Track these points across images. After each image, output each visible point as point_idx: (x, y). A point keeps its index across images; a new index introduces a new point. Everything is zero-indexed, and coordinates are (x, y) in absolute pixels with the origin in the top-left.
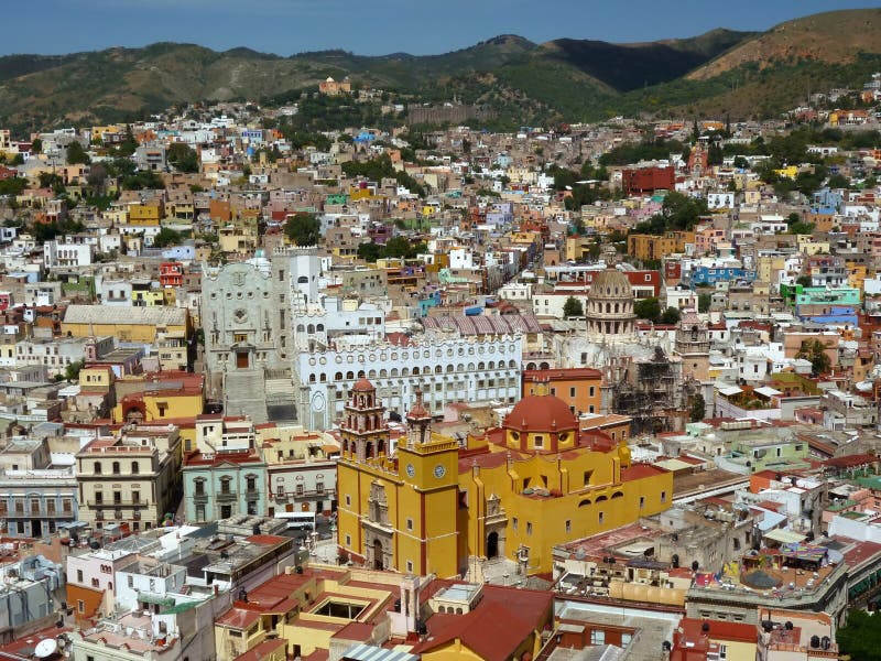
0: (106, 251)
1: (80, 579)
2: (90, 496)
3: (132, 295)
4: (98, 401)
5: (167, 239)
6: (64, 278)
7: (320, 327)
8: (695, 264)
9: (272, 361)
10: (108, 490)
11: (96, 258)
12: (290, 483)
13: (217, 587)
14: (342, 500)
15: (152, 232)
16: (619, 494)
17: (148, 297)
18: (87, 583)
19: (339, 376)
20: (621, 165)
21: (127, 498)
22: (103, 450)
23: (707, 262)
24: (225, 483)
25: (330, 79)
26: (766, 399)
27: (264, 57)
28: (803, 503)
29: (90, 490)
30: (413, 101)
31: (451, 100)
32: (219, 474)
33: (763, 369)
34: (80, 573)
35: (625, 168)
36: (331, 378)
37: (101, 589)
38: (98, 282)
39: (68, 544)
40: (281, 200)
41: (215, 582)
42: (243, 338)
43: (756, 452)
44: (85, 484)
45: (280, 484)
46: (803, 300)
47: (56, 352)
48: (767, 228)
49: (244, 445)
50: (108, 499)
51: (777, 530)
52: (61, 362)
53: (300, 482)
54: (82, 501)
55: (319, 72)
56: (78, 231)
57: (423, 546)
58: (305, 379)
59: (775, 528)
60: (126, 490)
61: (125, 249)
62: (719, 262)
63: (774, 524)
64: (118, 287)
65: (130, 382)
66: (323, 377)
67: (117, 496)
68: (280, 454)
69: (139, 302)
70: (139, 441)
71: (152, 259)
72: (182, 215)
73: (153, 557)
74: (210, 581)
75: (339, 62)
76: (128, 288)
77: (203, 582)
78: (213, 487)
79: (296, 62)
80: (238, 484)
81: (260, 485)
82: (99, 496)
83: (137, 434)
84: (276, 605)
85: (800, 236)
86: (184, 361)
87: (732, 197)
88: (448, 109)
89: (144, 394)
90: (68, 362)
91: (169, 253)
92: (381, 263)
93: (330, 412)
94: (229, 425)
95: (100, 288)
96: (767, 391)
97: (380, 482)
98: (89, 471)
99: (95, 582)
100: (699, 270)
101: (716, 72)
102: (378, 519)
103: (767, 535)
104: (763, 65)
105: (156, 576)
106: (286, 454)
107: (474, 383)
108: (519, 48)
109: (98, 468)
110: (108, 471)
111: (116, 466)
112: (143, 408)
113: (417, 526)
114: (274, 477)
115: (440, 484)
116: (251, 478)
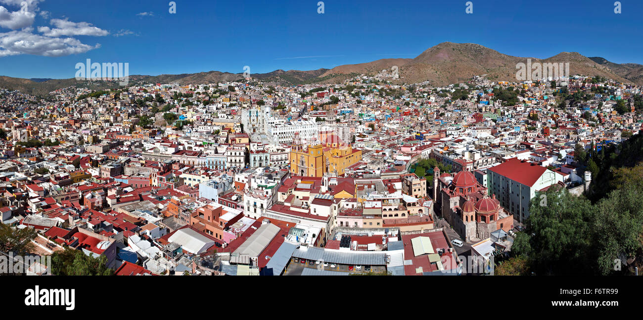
0: (219, 107)
1: (239, 180)
2: (229, 161)
3: (226, 117)
4: (225, 139)
5: (231, 105)
6: (210, 113)
7: (273, 123)
9: (261, 130)
10: (233, 159)
11: (217, 109)
12: (275, 157)
13: (278, 182)
14: (292, 161)
15: (228, 104)
17: (230, 117)
18: (241, 181)
19: (280, 133)
21: (238, 161)
22: (232, 149)
23: (343, 109)
24: (260, 158)
29: (229, 159)
32: (259, 155)
34: (239, 179)
35: (316, 93)
36: (278, 134)
37: (244, 183)
38: (218, 114)
40: (253, 98)
41: (276, 181)
42: (254, 125)
44: (228, 157)
45: (273, 158)
46: (364, 116)
47: (213, 128)
49: (262, 149)
50: (233, 161)
53: (277, 157)
54: (227, 161)
56: (213, 103)
57: (316, 170)
58: (272, 134)
60: (238, 159)
61: (223, 107)
64: (223, 115)
66: (276, 133)
67: (236, 160)
69: (228, 118)
70: (237, 148)
71: (229, 109)
72: (234, 100)
73: (257, 175)
76: (225, 115)
77: (273, 181)
78: (258, 159)
80: (263, 158)
81: (268, 158)
82: (231, 160)
83: (237, 146)
84: (291, 186)
86: (240, 131)
89: (235, 137)
90: (215, 130)
91: (233, 108)
92: (278, 110)
94: (259, 144)
95: (219, 115)
97: (303, 156)
98: (229, 154)
99: (243, 181)
100: (342, 111)
102: (303, 165)
104: (333, 75)
108: (282, 72)
109: (231, 153)
110: (233, 154)
111: (235, 153)
112: (235, 140)
113: (314, 165)
114: (271, 156)
115: (319, 155)
116: (266, 156)
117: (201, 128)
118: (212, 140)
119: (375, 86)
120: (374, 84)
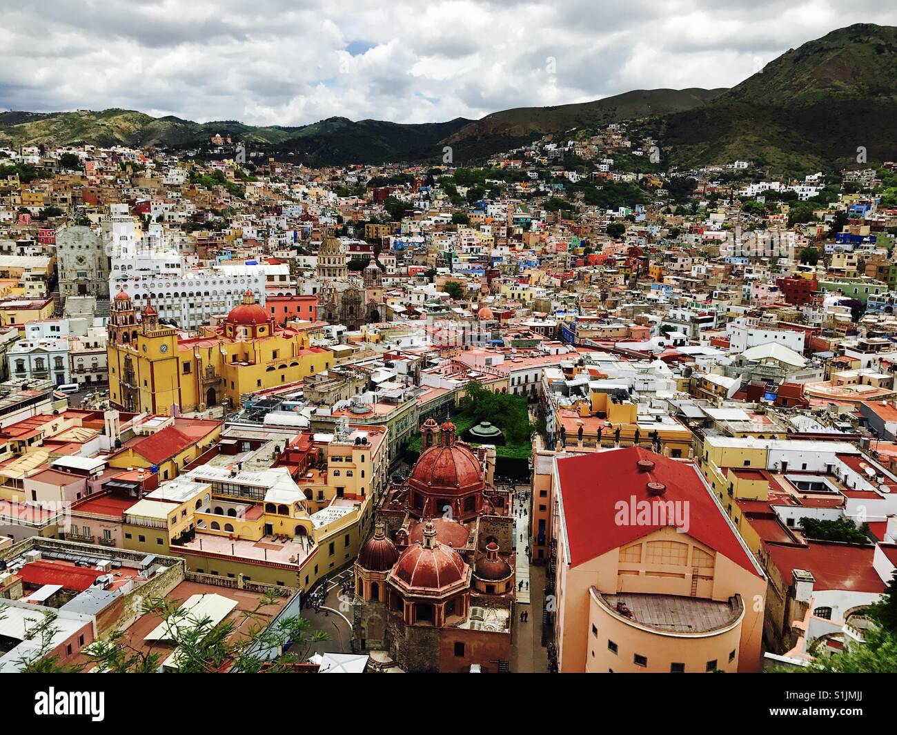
3: (16, 249)
12: (88, 361)
14: (111, 370)
16: (295, 364)
17: (28, 250)
19: (138, 297)
20: (376, 187)
23: (404, 239)
24: (40, 363)
25: (218, 135)
26: (419, 314)
28: (410, 367)
32: (34, 356)
33: (422, 297)
35: (378, 188)
42: (83, 275)
45: (80, 363)
46: (456, 260)
48: (442, 221)
53: (95, 362)
55: (214, 132)
57: (153, 396)
59: (384, 381)
62: (411, 240)
63: (386, 379)
69: (21, 254)
72: (64, 200)
76: (14, 245)
78: (30, 365)
80: (49, 363)
81: (64, 363)
84: (22, 434)
85: (459, 225)
86: (44, 291)
88: (291, 156)
96: (420, 310)
97: (130, 357)
103: (378, 385)
106: (92, 344)
108: (345, 125)
113: (149, 383)
114: (76, 358)
115: (164, 356)
116: (59, 359)
119: (563, 174)
120: (561, 168)
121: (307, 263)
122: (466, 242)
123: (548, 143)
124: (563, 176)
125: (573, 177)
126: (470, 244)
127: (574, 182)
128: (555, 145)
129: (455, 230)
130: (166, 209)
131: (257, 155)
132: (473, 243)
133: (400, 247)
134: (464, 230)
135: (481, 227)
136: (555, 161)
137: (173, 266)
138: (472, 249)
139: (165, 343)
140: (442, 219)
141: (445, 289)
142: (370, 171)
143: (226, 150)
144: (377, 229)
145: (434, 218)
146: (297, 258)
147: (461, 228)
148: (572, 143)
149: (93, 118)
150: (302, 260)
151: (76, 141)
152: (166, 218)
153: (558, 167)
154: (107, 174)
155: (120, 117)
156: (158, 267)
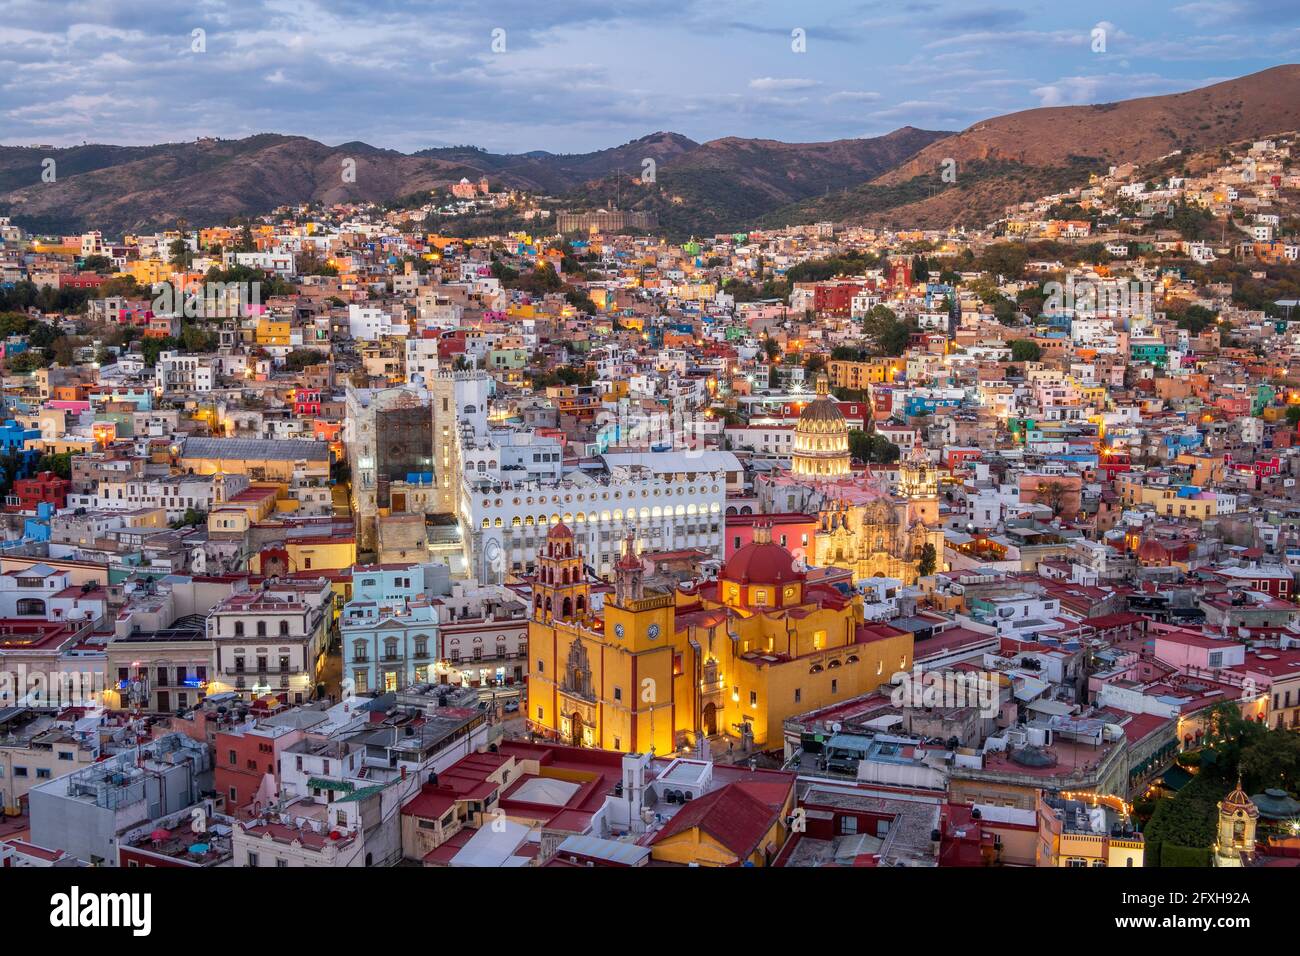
0: (228, 373)
2: (229, 662)
6: (179, 407)
7: (493, 464)
8: (910, 395)
9: (433, 504)
10: (251, 655)
11: (218, 382)
13: (403, 768)
14: (534, 666)
16: (852, 659)
20: (812, 280)
21: (273, 662)
22: (244, 607)
23: (923, 393)
24: (391, 647)
25: (462, 180)
27: (383, 153)
28: (1065, 668)
29: (229, 655)
30: (560, 207)
31: (604, 205)
32: (385, 634)
33: (995, 515)
34: (233, 753)
35: (819, 284)
37: (258, 772)
39: (215, 720)
41: (401, 763)
43: (1001, 611)
44: (224, 648)
45: (455, 647)
46: (1035, 436)
47: (176, 493)
50: (251, 663)
51: (1041, 700)
52: (182, 504)
53: (478, 645)
54: (219, 669)
55: (448, 171)
57: (634, 718)
59: (1037, 698)
60: (273, 655)
62: (936, 394)
63: (1037, 693)
64: (245, 416)
65: (268, 527)
67: (262, 660)
68: (452, 611)
70: (283, 596)
71: (282, 385)
73: (321, 734)
74: (393, 762)
75: (471, 162)
76: (257, 417)
77: (385, 762)
78: (375, 651)
79: (422, 160)
80: (406, 648)
81: (430, 647)
82: (240, 662)
83: (281, 588)
84: (472, 790)
85: (1028, 363)
86: (328, 502)
87: (946, 318)
88: (603, 216)
89: (286, 542)
90: (190, 503)
92: (552, 391)
93: (507, 562)
95: (224, 418)
98: (229, 631)
99: (252, 764)
100: (915, 401)
101: (908, 177)
102: (577, 687)
103: (1029, 707)
105: (333, 756)
106: (459, 611)
107: (671, 530)
108: (678, 148)
109: (239, 628)
110: (251, 630)
111: (261, 627)
112: (284, 556)
113: (627, 695)
114: (448, 638)
115: (653, 645)
116: (421, 640)
117: (113, 494)
118: (162, 555)
119: (1179, 247)
120: (1175, 235)
121: (745, 444)
122: (1050, 398)
123: (1126, 181)
124: (1179, 252)
125: (1199, 253)
126: (1058, 402)
127: (1204, 262)
128: (1142, 186)
129: (1022, 374)
130: (490, 344)
131: (537, 217)
132: (1064, 399)
133: (918, 408)
134: (1040, 375)
135: (1073, 367)
136: (1158, 223)
137: (546, 458)
138: (1063, 413)
139: (655, 621)
140: (988, 350)
141: (1038, 497)
142: (777, 247)
143: (479, 207)
144: (856, 371)
145: (972, 351)
146: (728, 432)
147: (1032, 370)
148: (1178, 181)
149: (228, 152)
150: (736, 438)
151: (202, 196)
152: (493, 361)
153: (1166, 233)
154: (373, 280)
155: (274, 149)
156: (520, 460)
